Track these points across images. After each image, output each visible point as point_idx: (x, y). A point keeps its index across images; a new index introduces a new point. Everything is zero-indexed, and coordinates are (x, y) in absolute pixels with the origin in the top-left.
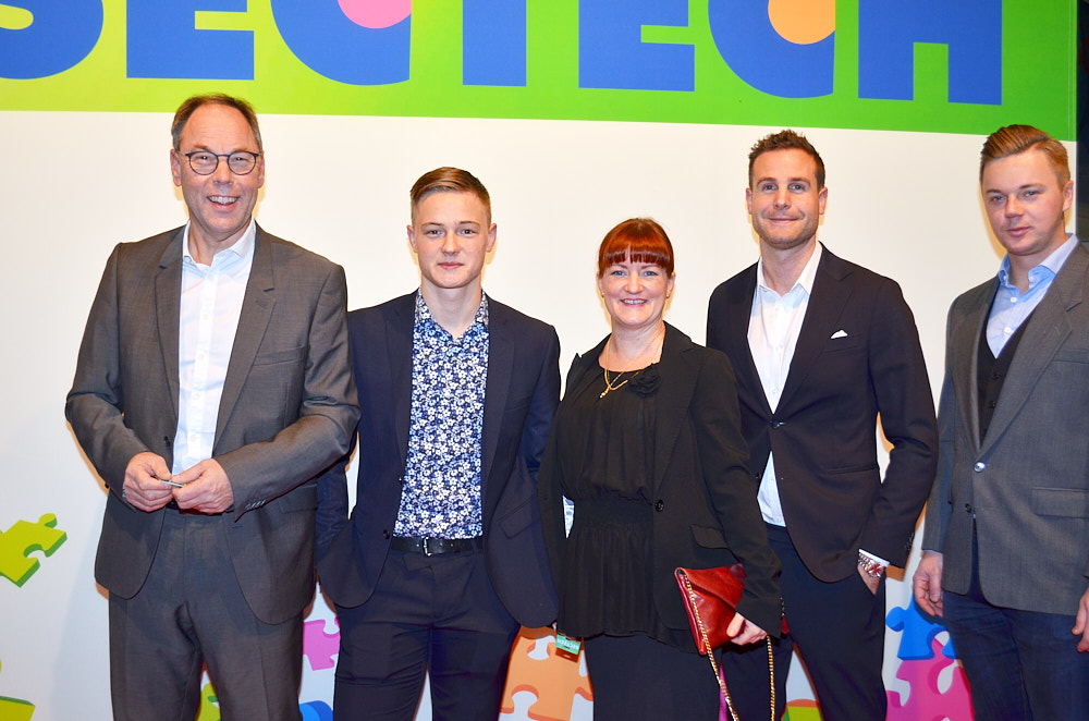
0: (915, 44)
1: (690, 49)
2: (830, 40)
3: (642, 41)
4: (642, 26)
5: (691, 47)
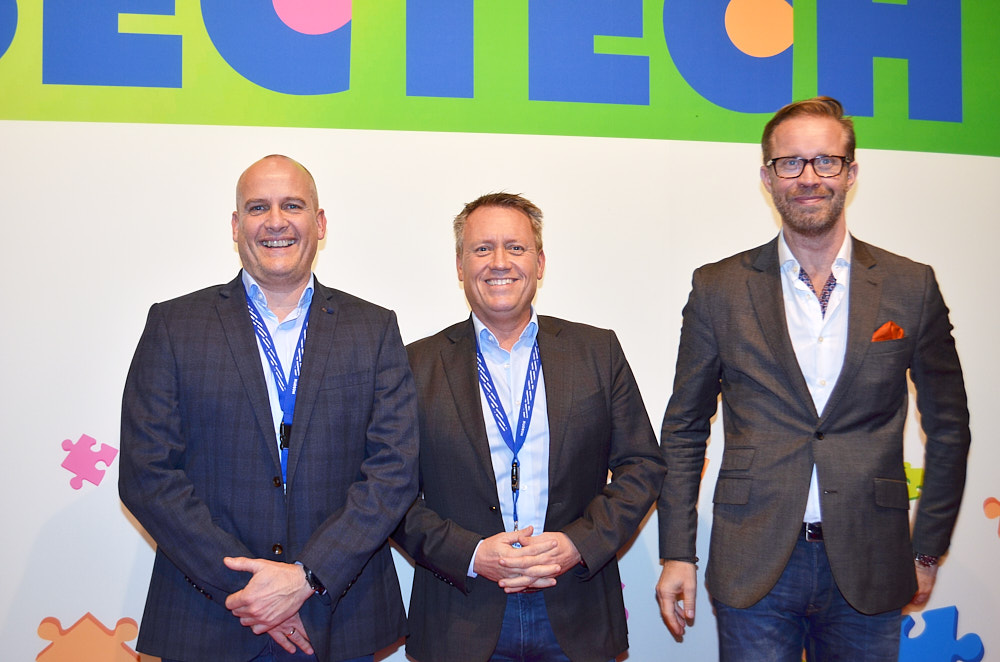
0: (875, 59)
1: (644, 61)
2: (788, 53)
3: (595, 52)
4: (595, 36)
5: (646, 59)
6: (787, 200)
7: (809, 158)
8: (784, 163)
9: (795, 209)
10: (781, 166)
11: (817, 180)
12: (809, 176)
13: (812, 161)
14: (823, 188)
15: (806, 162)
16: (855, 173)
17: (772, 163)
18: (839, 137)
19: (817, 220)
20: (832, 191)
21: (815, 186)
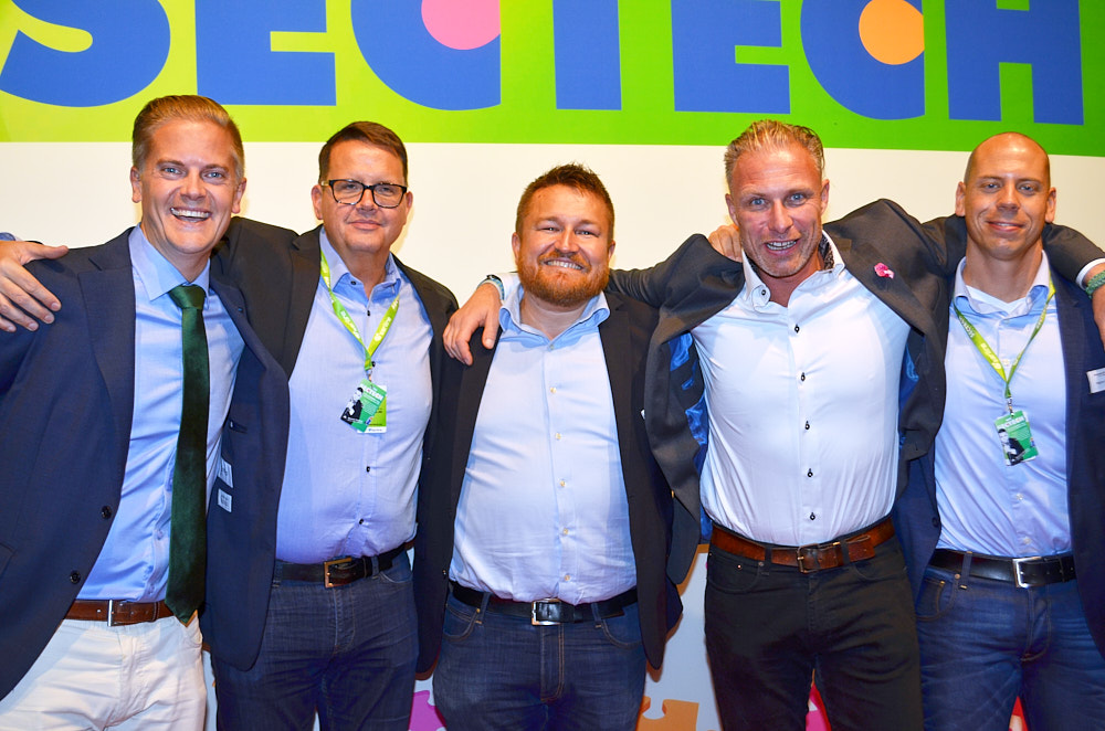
0: (1001, 64)
2: (920, 60)
3: (737, 62)
4: (736, 47)
5: (786, 68)
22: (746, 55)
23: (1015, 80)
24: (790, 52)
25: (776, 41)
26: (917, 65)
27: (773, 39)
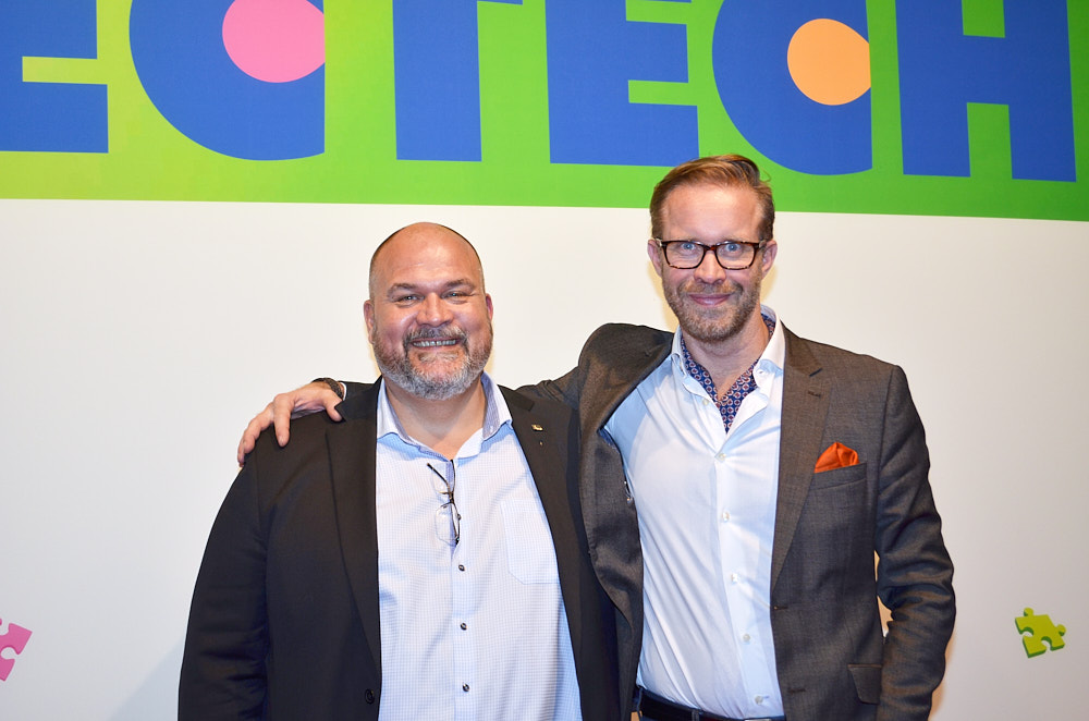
0: (969, 105)
1: (691, 112)
2: (865, 99)
3: (630, 101)
4: (630, 82)
5: (694, 109)
6: (679, 294)
7: (710, 244)
8: (678, 247)
9: (692, 309)
10: (674, 250)
11: (721, 274)
12: (710, 269)
13: (715, 249)
14: (728, 283)
15: (706, 248)
16: (773, 255)
17: (662, 244)
18: (752, 213)
19: (719, 327)
20: (740, 287)
21: (717, 283)
22: (643, 92)
23: (988, 125)
24: (699, 89)
25: (682, 76)
26: (863, 104)
27: (679, 73)
